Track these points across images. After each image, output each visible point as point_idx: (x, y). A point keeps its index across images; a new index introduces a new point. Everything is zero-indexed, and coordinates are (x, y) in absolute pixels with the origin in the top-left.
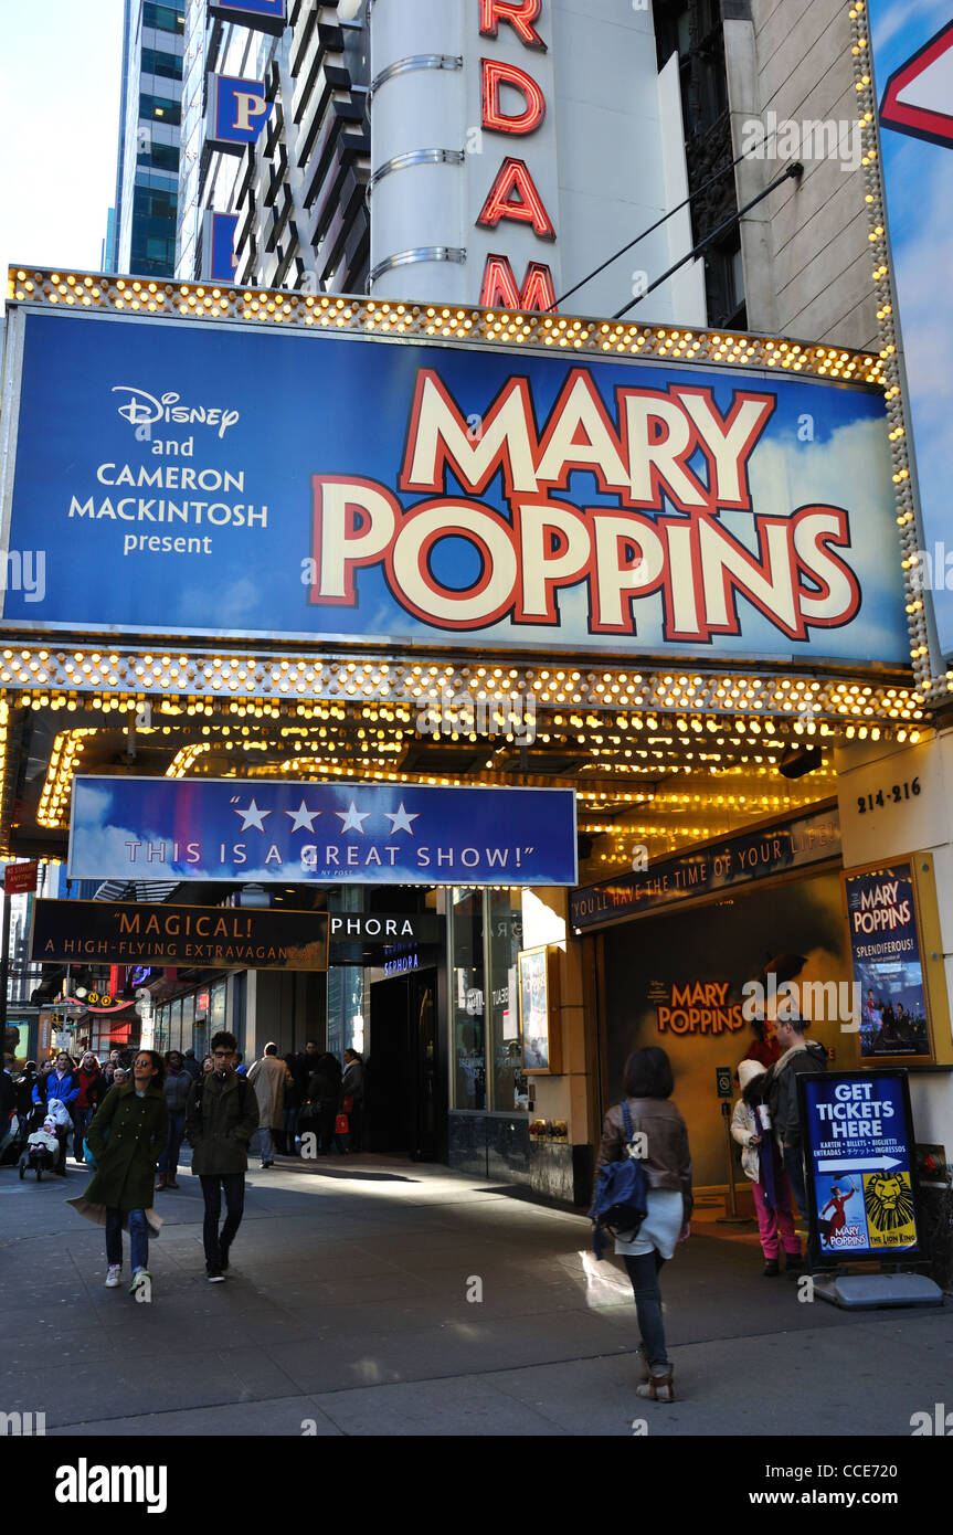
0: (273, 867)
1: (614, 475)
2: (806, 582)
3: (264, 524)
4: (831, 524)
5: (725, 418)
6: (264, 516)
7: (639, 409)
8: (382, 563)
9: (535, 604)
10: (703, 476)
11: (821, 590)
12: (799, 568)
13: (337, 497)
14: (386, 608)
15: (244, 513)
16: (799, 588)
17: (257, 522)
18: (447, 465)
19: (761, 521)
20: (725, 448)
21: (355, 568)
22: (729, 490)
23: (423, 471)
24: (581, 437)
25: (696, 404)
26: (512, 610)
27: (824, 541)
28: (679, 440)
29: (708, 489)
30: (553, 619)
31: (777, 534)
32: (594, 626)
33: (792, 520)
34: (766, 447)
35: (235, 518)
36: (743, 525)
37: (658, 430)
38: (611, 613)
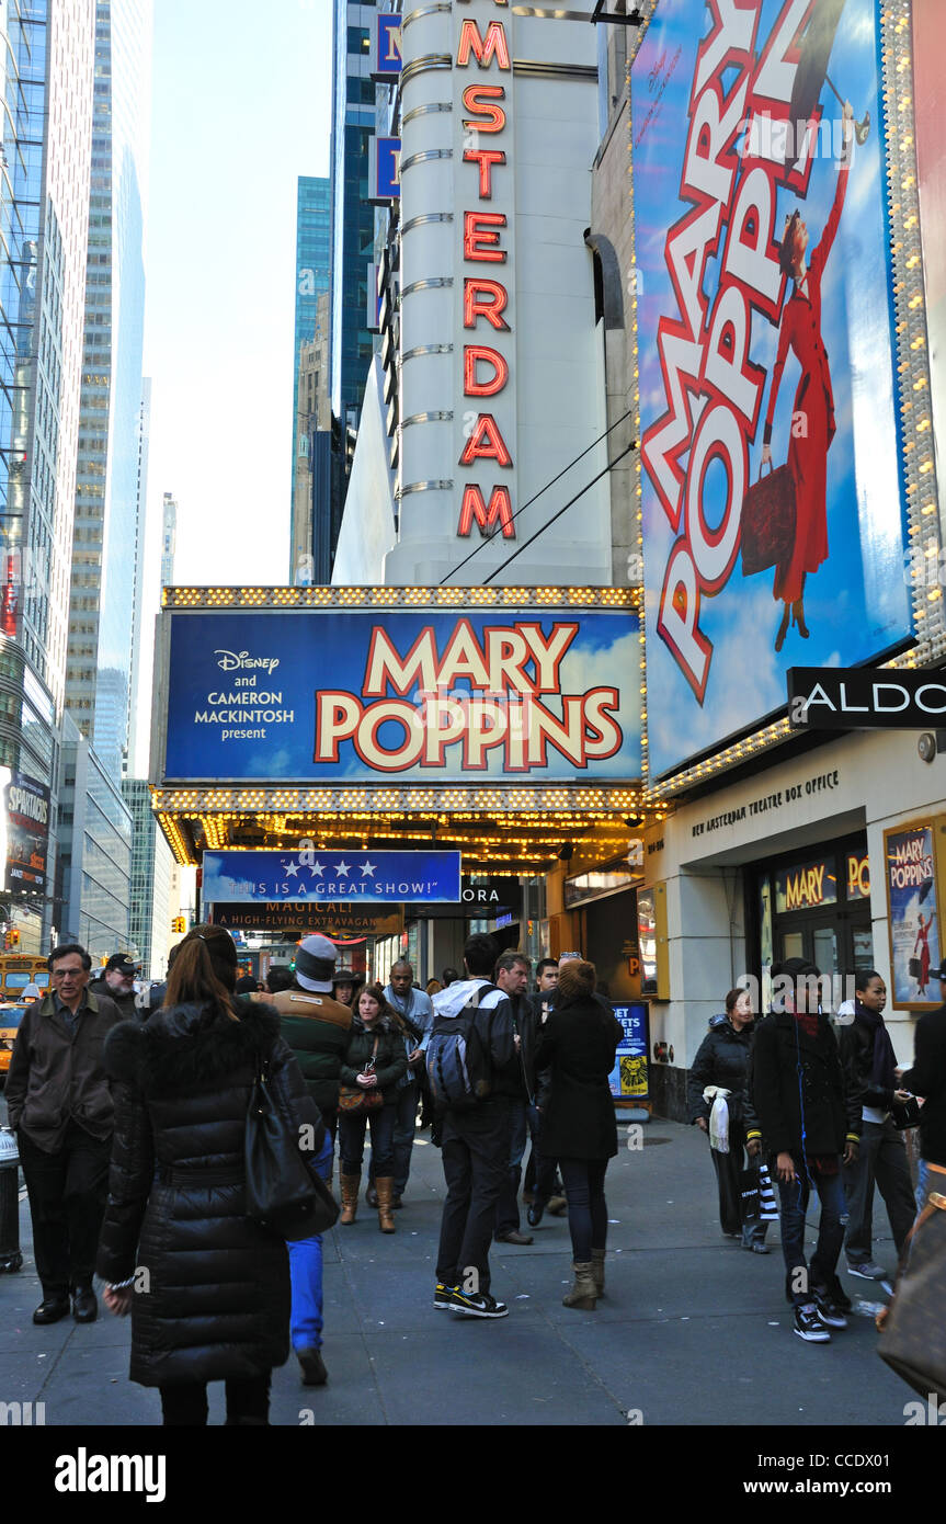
0: (302, 895)
1: (481, 679)
2: (590, 733)
3: (292, 720)
4: (608, 698)
5: (547, 639)
6: (291, 716)
7: (497, 639)
8: (352, 737)
9: (433, 756)
10: (532, 674)
11: (599, 737)
12: (586, 725)
13: (329, 702)
14: (354, 762)
15: (282, 715)
16: (585, 737)
17: (288, 719)
18: (388, 680)
19: (565, 699)
20: (546, 657)
21: (338, 741)
22: (547, 682)
23: (375, 686)
24: (463, 658)
25: (531, 633)
26: (421, 760)
27: (603, 708)
28: (519, 654)
29: (535, 683)
30: (442, 764)
31: (574, 706)
32: (465, 767)
33: (584, 697)
34: (572, 653)
35: (277, 718)
36: (554, 703)
37: (507, 650)
38: (475, 758)
